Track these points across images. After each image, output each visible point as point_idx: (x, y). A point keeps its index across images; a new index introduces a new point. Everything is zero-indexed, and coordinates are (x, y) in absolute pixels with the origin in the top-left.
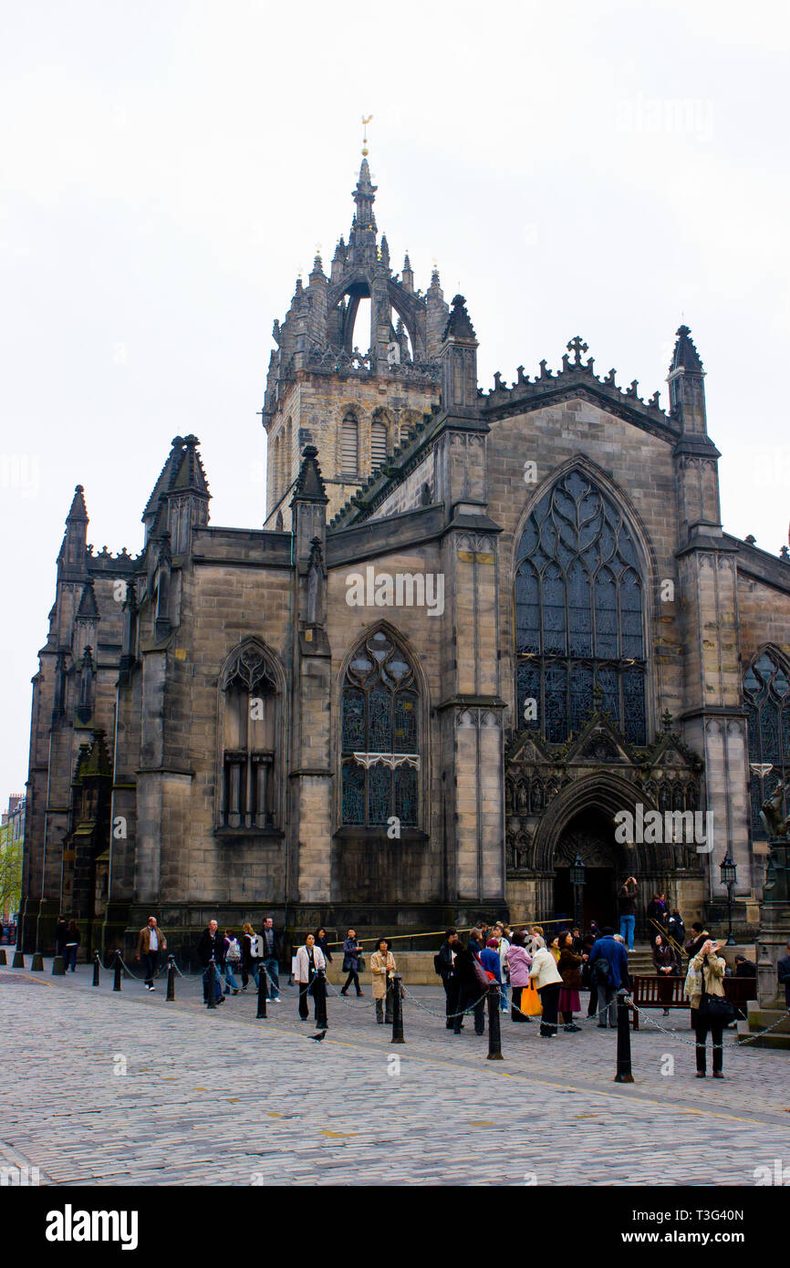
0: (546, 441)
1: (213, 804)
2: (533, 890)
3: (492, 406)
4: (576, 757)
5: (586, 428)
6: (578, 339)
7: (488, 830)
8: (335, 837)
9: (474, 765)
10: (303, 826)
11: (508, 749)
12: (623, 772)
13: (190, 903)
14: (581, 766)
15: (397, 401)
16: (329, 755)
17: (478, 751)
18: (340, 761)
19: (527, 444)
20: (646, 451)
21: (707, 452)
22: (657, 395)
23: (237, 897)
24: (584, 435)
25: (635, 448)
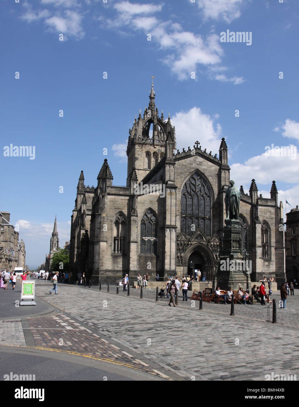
0: (189, 166)
1: (111, 248)
2: (182, 268)
3: (177, 158)
4: (193, 239)
5: (199, 163)
6: (197, 142)
7: (172, 255)
8: (138, 256)
9: (170, 241)
10: (131, 253)
11: (177, 237)
12: (204, 243)
13: (106, 270)
14: (194, 241)
15: (159, 150)
16: (137, 238)
17: (171, 237)
18: (140, 239)
19: (184, 167)
20: (213, 168)
21: (227, 168)
22: (216, 155)
23: (116, 269)
24: (198, 164)
25: (210, 167)
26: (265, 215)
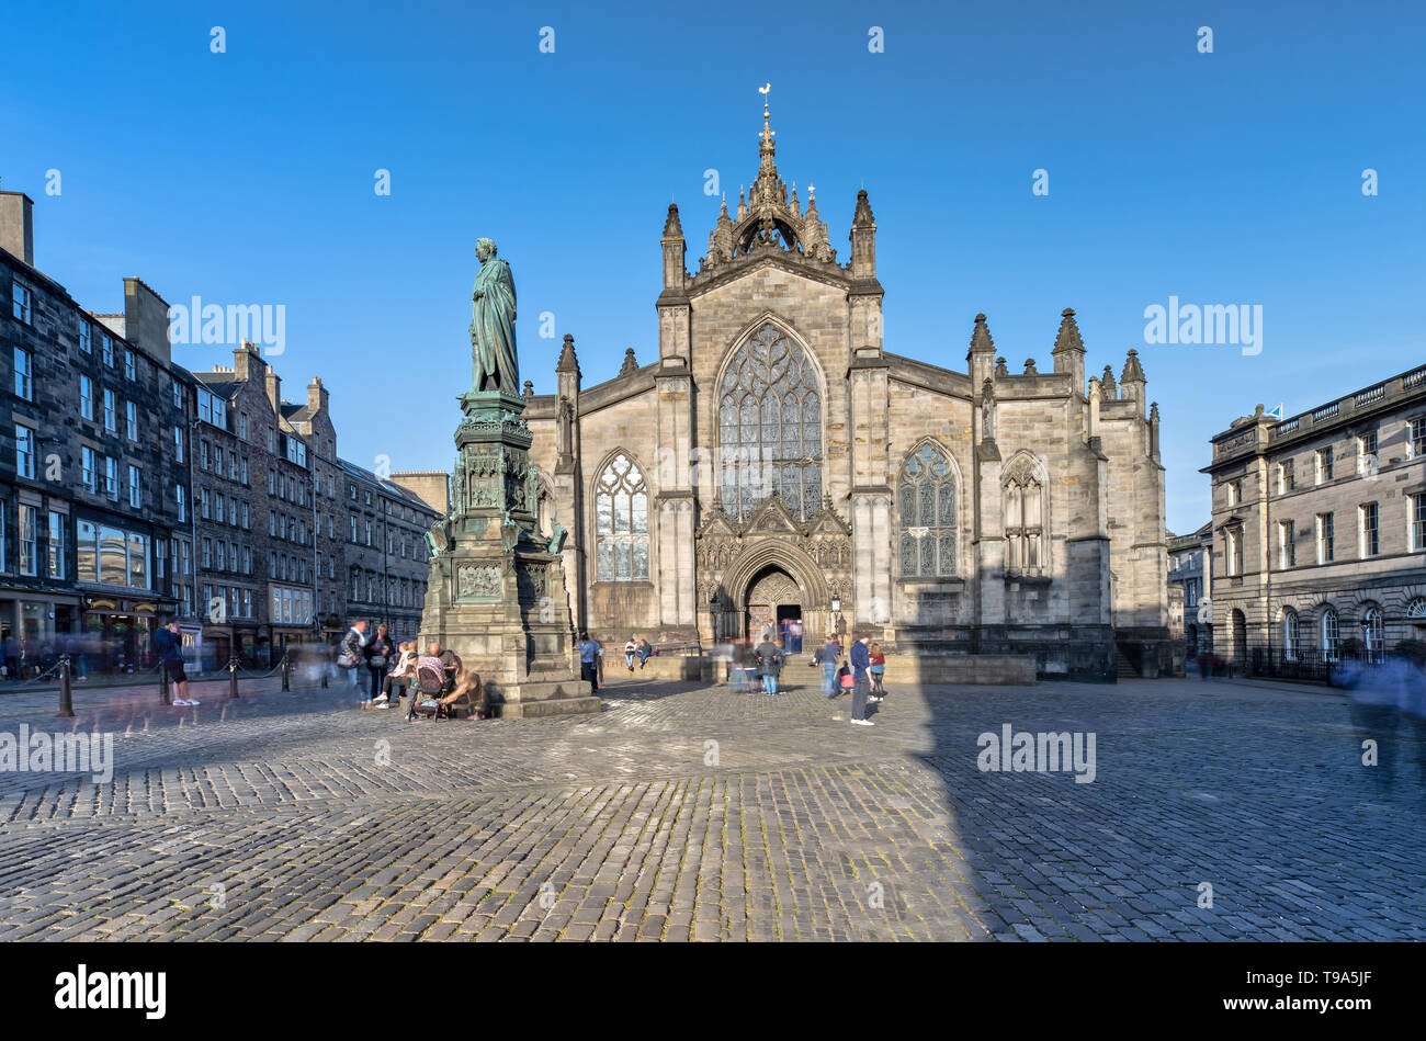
0: (740, 304)
3: (698, 284)
4: (753, 528)
5: (772, 290)
7: (682, 580)
8: (591, 588)
9: (673, 538)
11: (704, 525)
12: (790, 538)
14: (755, 535)
17: (676, 528)
18: (595, 540)
19: (725, 309)
20: (824, 299)
21: (875, 292)
22: (832, 254)
24: (771, 295)
25: (813, 299)
26: (1027, 432)
